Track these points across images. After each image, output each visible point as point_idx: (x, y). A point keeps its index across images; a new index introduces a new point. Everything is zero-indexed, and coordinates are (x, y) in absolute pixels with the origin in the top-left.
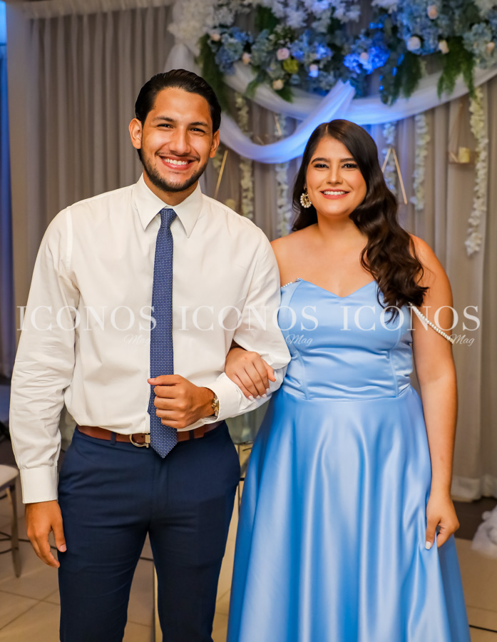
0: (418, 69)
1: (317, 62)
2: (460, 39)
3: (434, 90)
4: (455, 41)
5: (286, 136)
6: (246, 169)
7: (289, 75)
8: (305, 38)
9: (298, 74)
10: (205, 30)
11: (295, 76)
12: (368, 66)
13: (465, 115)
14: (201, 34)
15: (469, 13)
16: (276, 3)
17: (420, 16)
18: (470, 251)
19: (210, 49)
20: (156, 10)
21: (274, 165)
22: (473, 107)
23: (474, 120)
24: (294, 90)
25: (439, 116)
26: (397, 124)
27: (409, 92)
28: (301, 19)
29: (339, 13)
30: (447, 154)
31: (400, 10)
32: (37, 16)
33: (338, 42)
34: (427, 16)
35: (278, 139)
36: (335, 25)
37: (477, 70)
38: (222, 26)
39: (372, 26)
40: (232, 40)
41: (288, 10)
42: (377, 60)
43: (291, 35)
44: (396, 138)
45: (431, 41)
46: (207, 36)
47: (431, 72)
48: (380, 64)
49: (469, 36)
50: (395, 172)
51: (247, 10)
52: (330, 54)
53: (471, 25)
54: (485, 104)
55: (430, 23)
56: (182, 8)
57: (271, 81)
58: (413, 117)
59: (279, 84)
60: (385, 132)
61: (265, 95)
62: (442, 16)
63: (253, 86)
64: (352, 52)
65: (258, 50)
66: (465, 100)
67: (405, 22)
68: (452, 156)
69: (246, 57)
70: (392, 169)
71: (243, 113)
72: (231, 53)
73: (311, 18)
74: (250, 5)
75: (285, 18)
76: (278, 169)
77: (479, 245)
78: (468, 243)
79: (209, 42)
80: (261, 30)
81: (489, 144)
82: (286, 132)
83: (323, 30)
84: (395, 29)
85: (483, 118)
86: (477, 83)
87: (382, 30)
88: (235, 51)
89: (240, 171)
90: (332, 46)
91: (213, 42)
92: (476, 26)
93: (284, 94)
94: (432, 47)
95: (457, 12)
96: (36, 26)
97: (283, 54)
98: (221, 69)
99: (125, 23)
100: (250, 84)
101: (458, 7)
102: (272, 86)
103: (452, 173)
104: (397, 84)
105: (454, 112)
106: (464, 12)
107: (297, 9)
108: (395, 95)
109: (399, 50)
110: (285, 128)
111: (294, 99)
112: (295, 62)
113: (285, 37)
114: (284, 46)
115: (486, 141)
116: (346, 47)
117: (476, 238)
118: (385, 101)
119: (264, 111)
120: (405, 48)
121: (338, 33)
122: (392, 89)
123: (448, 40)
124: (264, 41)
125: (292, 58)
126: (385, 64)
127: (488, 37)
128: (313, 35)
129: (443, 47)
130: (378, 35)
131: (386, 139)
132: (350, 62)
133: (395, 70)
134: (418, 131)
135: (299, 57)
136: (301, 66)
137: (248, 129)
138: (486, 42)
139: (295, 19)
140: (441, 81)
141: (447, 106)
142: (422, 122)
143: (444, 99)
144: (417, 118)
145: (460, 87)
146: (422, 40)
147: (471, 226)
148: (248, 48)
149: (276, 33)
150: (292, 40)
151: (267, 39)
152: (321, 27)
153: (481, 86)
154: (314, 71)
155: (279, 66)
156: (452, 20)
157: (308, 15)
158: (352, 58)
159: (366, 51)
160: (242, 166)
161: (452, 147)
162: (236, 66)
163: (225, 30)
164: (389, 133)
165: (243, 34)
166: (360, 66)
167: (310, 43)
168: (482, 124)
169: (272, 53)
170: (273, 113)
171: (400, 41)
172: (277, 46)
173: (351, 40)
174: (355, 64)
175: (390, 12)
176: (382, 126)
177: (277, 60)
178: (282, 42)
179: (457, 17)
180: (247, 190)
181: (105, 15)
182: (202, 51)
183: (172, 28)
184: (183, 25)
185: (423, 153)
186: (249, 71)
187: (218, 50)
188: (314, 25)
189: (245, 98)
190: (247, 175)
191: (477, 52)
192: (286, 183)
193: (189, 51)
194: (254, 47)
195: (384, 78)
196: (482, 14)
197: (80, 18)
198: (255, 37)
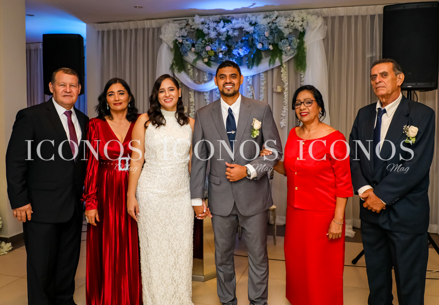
0: (261, 55)
1: (222, 52)
2: (277, 44)
3: (267, 64)
4: (275, 45)
5: (208, 81)
6: (192, 93)
7: (211, 57)
8: (217, 42)
9: (214, 56)
10: (176, 38)
11: (213, 57)
12: (242, 54)
13: (280, 73)
14: (174, 40)
15: (280, 35)
16: (205, 28)
17: (262, 36)
18: (282, 126)
19: (178, 45)
20: (154, 29)
21: (203, 92)
22: (282, 71)
23: (283, 75)
24: (212, 62)
25: (270, 73)
26: (253, 77)
27: (258, 64)
28: (215, 35)
29: (230, 33)
30: (273, 89)
31: (254, 33)
32: (100, 30)
33: (230, 44)
34: (265, 35)
35: (205, 82)
36: (229, 38)
37: (284, 57)
38: (182, 36)
39: (244, 38)
40: (187, 43)
41: (210, 31)
42: (245, 51)
43: (211, 41)
44: (253, 82)
45: (266, 45)
46: (176, 40)
47: (266, 57)
48: (247, 53)
49: (280, 44)
50: (253, 95)
51: (193, 30)
52: (227, 49)
53: (281, 40)
54: (287, 69)
55: (266, 38)
56: (166, 28)
57: (203, 59)
58: (259, 74)
59: (206, 60)
60: (248, 80)
61: (200, 64)
62: (270, 36)
63: (195, 61)
64: (236, 48)
65: (198, 47)
66: (279, 67)
67: (256, 37)
68: (275, 90)
69: (193, 49)
70: (251, 94)
71: (191, 71)
72: (187, 47)
73: (219, 34)
74: (194, 29)
75: (209, 34)
76: (205, 94)
77: (285, 124)
78: (281, 123)
79: (177, 43)
80: (198, 39)
81: (289, 85)
82: (209, 79)
83: (224, 39)
84: (252, 40)
85: (286, 75)
86: (284, 62)
87: (247, 40)
88: (188, 47)
89: (189, 95)
90: (227, 46)
91: (179, 43)
92: (283, 40)
93: (208, 64)
94: (267, 47)
95: (276, 34)
96: (100, 33)
97: (208, 48)
98: (182, 54)
99: (140, 34)
100: (194, 60)
101: (276, 33)
102: (203, 61)
103: (274, 95)
104: (253, 61)
105: (275, 72)
106: (279, 34)
107: (213, 31)
108: (252, 65)
109: (254, 48)
110: (208, 78)
111: (212, 66)
112: (213, 51)
113: (209, 42)
114: (208, 45)
115: (288, 84)
116: (233, 46)
117: (284, 121)
118: (249, 68)
119: (199, 70)
120: (256, 47)
121: (229, 40)
122: (251, 63)
123: (272, 45)
124: (200, 43)
125: (212, 50)
126: (248, 53)
127: (288, 45)
128: (220, 42)
129: (271, 47)
130: (246, 42)
131: (249, 82)
132: (235, 52)
133: (252, 56)
134: (261, 79)
135: (214, 50)
136: (215, 53)
137: (192, 78)
138: (287, 46)
139: (213, 35)
140: (270, 60)
141: (272, 69)
142: (263, 76)
143: (271, 67)
144: (261, 74)
145: (277, 63)
146: (263, 44)
147: (282, 116)
148: (193, 45)
149: (205, 40)
150: (212, 43)
151: (201, 42)
152: (223, 38)
153: (285, 63)
154: (221, 56)
155: (206, 53)
156: (274, 37)
157: (218, 33)
158: (236, 51)
159: (241, 48)
160: (190, 93)
161: (274, 86)
162: (188, 52)
163: (184, 38)
164: (250, 80)
165: (191, 40)
166: (239, 54)
167: (219, 44)
168: (286, 77)
169: (204, 48)
170: (203, 71)
171: (254, 45)
172: (205, 45)
173: (235, 43)
174: (237, 53)
175: (250, 33)
176: (247, 77)
177: (205, 50)
178: (208, 43)
179: (276, 36)
180: (192, 103)
181: (131, 30)
182: (174, 46)
183: (162, 37)
184: (166, 35)
185: (264, 88)
186: (194, 54)
187: (181, 46)
188: (220, 37)
189: (191, 65)
190: (192, 96)
191: (284, 50)
192: (208, 100)
193: (169, 46)
194: (196, 45)
195: (248, 58)
196: (285, 35)
197: (120, 31)
198: (197, 41)
